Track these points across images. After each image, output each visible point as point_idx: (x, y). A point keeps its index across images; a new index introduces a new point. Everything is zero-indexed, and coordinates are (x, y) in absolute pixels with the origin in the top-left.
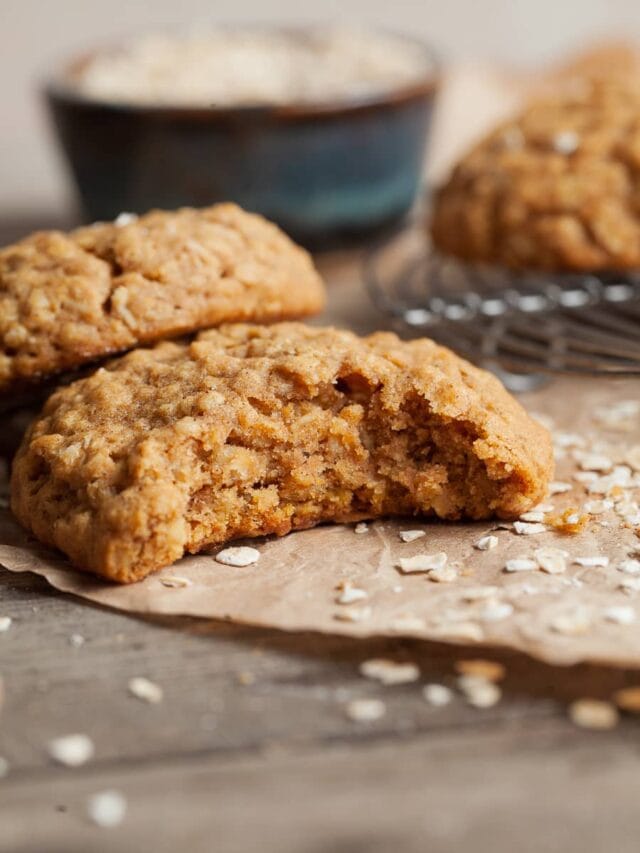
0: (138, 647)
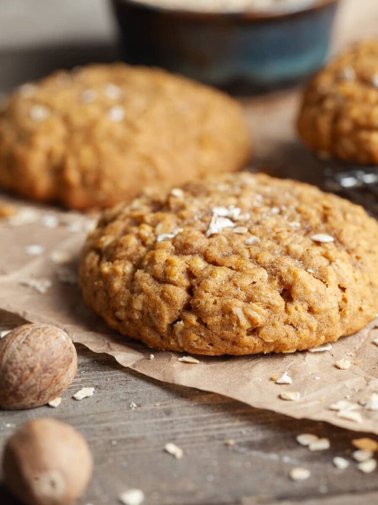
0: (168, 413)
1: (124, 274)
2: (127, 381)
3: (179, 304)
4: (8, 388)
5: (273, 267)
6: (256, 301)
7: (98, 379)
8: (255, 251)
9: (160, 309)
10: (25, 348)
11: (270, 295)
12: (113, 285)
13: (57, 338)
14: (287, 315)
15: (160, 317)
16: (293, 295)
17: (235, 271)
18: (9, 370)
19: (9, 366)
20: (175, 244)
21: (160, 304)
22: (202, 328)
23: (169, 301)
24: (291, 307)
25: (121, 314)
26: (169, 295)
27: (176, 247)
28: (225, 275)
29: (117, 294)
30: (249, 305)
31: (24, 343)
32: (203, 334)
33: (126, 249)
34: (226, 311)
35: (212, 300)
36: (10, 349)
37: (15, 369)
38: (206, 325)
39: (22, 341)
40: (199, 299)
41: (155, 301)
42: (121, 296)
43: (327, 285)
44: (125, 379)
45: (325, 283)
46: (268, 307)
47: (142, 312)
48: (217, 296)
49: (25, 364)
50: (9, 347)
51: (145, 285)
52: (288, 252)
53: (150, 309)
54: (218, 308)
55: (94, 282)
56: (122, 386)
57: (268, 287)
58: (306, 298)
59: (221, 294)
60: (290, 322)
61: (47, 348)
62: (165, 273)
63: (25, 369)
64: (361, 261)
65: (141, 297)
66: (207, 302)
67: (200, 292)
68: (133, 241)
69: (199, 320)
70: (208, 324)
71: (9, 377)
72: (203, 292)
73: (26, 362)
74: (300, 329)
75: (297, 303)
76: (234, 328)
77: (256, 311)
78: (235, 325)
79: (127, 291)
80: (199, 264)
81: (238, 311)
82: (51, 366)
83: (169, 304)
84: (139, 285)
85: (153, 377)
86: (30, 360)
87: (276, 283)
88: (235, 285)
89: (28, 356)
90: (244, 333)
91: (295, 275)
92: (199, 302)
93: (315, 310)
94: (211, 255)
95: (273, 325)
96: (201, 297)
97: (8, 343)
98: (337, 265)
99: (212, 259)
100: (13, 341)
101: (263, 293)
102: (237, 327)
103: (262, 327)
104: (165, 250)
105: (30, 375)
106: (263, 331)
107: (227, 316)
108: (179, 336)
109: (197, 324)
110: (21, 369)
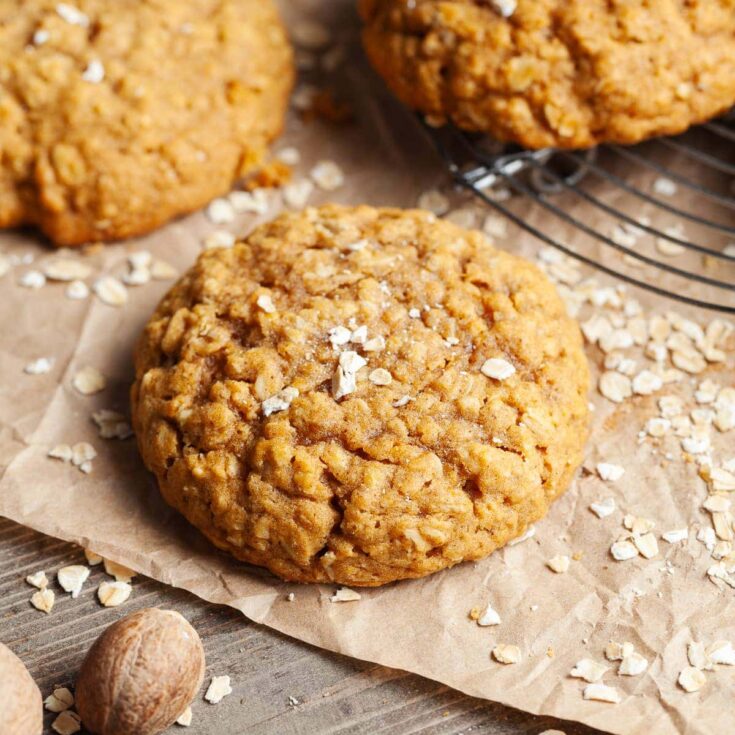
0: (346, 709)
1: (229, 479)
2: (268, 648)
3: (324, 531)
4: (127, 729)
5: (444, 446)
6: (434, 513)
7: (227, 650)
8: (414, 420)
9: (298, 539)
10: (142, 672)
11: (452, 500)
12: (217, 498)
13: (180, 641)
14: (477, 520)
15: (299, 549)
16: (481, 489)
17: (394, 466)
18: (125, 707)
19: (124, 702)
20: (295, 424)
21: (296, 532)
22: (363, 559)
23: (310, 528)
24: (482, 507)
25: (238, 541)
26: (308, 518)
27: (297, 428)
28: (383, 477)
29: (226, 512)
30: (426, 522)
31: (138, 664)
32: (364, 566)
33: (221, 430)
34: (395, 535)
35: (372, 523)
36: (121, 677)
37: (135, 705)
38: (367, 555)
39: (134, 663)
40: (353, 523)
41: (288, 527)
42: (233, 517)
43: (523, 458)
44: (265, 645)
45: (520, 453)
46: (451, 517)
47: (270, 541)
48: (379, 515)
49: (146, 696)
50: (118, 674)
51: (268, 503)
52: (459, 413)
53: (282, 539)
54: (382, 532)
55: (183, 486)
56: (265, 660)
57: (447, 486)
58: (500, 489)
59: (383, 511)
60: (483, 526)
61: (172, 664)
62: (295, 483)
63: (148, 702)
64: (554, 387)
65: (265, 521)
66: (365, 526)
67: (354, 512)
68: (226, 416)
69: (358, 549)
70: (371, 554)
71: (127, 717)
72: (358, 512)
73: (148, 693)
74: (496, 532)
75: (489, 499)
76: (409, 555)
77: (437, 528)
78: (410, 550)
79: (242, 510)
80: (341, 459)
81: (411, 534)
82: (181, 685)
83: (311, 531)
84: (259, 503)
85: (305, 641)
86: (153, 689)
87: (455, 475)
88: (401, 493)
89: (149, 685)
90: (422, 558)
91: (481, 461)
92: (354, 528)
93: (514, 500)
94: (353, 440)
95: (461, 538)
96: (356, 519)
97: (114, 668)
98: (529, 417)
99: (356, 447)
100: (121, 665)
101: (442, 499)
102: (412, 553)
103: (446, 545)
104: (283, 438)
105: (155, 708)
106: (449, 549)
107: (398, 542)
108: (329, 569)
109: (356, 555)
110: (142, 704)
